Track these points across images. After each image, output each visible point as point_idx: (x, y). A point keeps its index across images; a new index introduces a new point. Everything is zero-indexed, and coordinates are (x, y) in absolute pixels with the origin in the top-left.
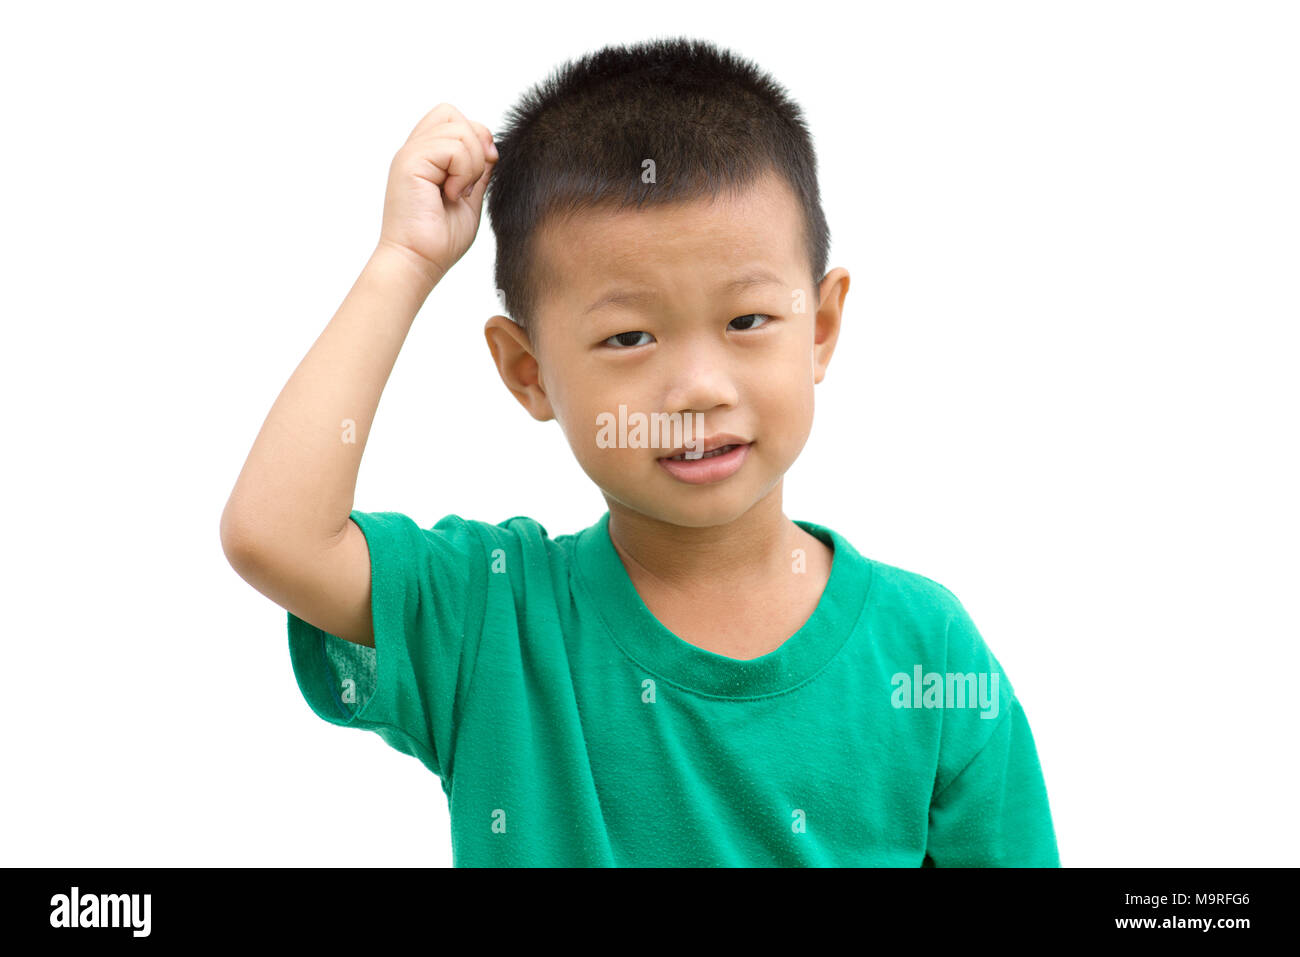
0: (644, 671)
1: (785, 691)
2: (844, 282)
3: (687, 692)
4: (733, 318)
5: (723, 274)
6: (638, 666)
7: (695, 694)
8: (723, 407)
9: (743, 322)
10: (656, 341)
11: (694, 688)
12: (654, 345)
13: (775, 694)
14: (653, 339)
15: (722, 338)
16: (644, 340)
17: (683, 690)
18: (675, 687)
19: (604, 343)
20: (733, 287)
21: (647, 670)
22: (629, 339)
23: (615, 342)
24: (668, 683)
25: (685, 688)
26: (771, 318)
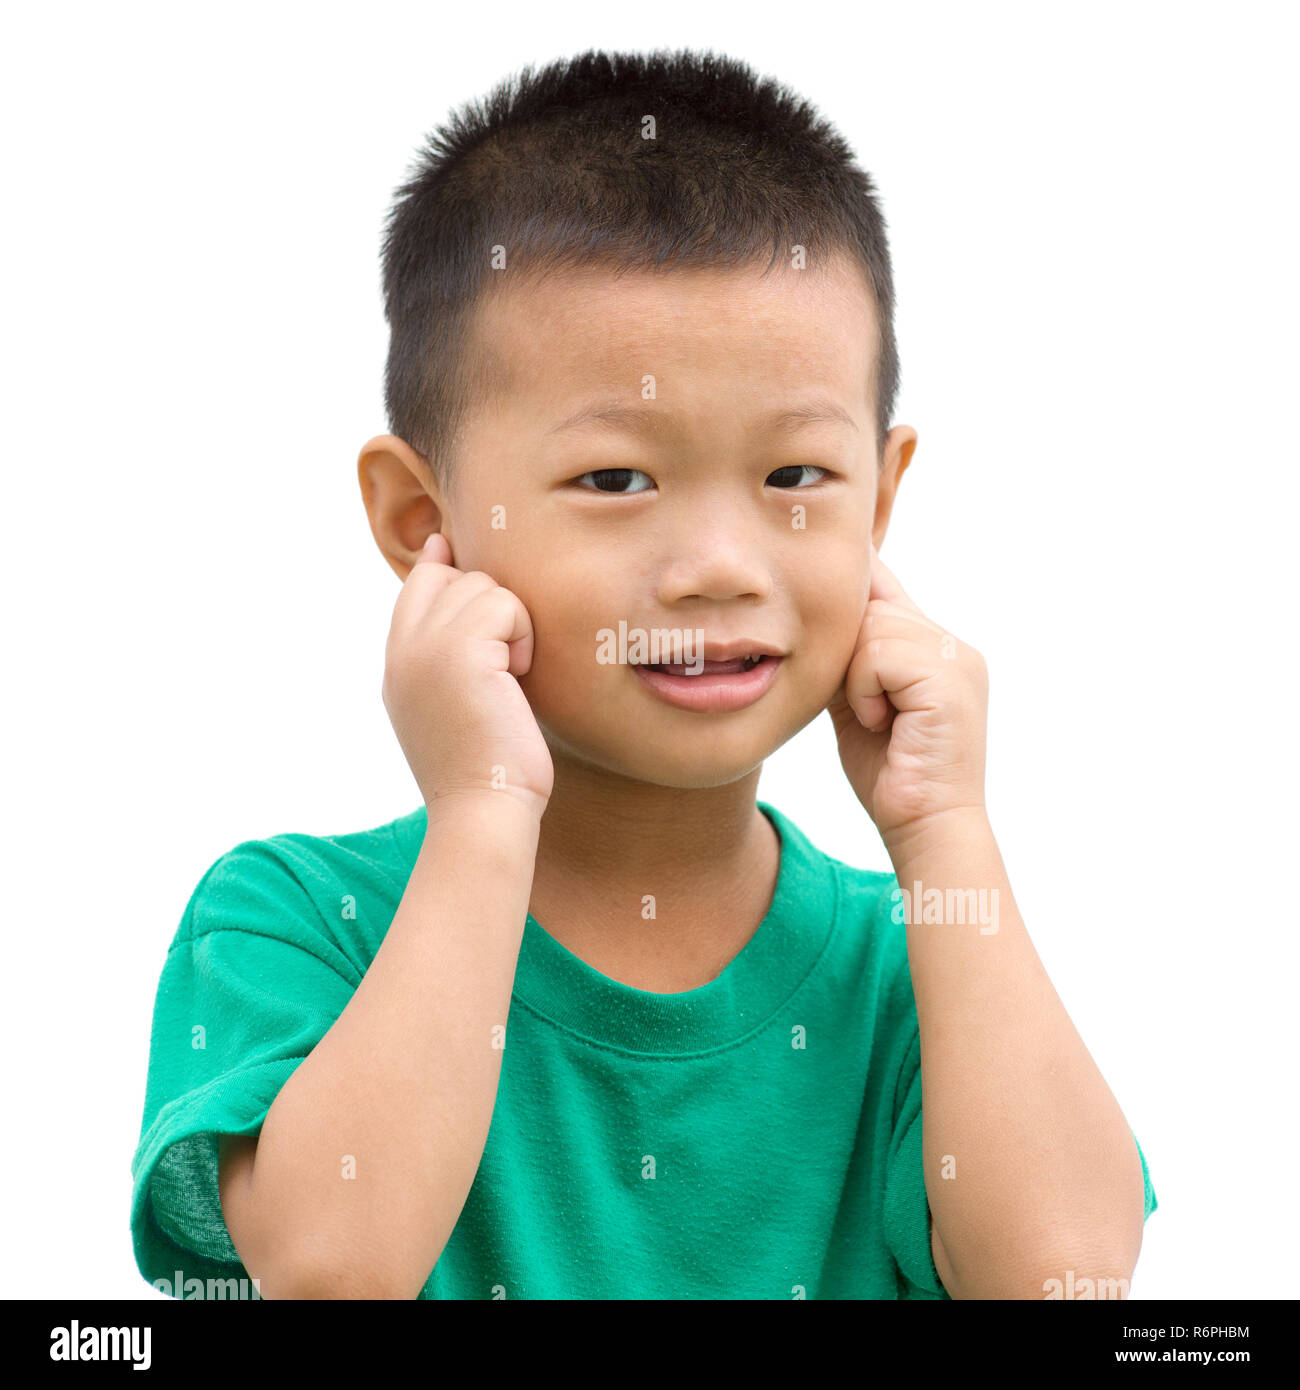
0: (537, 1016)
1: (739, 1041)
2: (908, 448)
3: (602, 1048)
4: (776, 467)
5: (774, 400)
6: (527, 1009)
7: (615, 1051)
8: (750, 597)
9: (785, 477)
10: (655, 487)
11: (612, 1042)
12: (652, 494)
13: (727, 1045)
14: (653, 485)
15: (756, 497)
16: (637, 483)
17: (595, 1046)
18: (584, 1041)
19: (574, 482)
20: (785, 421)
21: (542, 1014)
22: (612, 479)
23: (589, 482)
24: (572, 1035)
25: (598, 1043)
26: (829, 474)
